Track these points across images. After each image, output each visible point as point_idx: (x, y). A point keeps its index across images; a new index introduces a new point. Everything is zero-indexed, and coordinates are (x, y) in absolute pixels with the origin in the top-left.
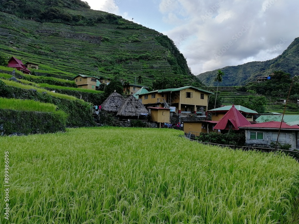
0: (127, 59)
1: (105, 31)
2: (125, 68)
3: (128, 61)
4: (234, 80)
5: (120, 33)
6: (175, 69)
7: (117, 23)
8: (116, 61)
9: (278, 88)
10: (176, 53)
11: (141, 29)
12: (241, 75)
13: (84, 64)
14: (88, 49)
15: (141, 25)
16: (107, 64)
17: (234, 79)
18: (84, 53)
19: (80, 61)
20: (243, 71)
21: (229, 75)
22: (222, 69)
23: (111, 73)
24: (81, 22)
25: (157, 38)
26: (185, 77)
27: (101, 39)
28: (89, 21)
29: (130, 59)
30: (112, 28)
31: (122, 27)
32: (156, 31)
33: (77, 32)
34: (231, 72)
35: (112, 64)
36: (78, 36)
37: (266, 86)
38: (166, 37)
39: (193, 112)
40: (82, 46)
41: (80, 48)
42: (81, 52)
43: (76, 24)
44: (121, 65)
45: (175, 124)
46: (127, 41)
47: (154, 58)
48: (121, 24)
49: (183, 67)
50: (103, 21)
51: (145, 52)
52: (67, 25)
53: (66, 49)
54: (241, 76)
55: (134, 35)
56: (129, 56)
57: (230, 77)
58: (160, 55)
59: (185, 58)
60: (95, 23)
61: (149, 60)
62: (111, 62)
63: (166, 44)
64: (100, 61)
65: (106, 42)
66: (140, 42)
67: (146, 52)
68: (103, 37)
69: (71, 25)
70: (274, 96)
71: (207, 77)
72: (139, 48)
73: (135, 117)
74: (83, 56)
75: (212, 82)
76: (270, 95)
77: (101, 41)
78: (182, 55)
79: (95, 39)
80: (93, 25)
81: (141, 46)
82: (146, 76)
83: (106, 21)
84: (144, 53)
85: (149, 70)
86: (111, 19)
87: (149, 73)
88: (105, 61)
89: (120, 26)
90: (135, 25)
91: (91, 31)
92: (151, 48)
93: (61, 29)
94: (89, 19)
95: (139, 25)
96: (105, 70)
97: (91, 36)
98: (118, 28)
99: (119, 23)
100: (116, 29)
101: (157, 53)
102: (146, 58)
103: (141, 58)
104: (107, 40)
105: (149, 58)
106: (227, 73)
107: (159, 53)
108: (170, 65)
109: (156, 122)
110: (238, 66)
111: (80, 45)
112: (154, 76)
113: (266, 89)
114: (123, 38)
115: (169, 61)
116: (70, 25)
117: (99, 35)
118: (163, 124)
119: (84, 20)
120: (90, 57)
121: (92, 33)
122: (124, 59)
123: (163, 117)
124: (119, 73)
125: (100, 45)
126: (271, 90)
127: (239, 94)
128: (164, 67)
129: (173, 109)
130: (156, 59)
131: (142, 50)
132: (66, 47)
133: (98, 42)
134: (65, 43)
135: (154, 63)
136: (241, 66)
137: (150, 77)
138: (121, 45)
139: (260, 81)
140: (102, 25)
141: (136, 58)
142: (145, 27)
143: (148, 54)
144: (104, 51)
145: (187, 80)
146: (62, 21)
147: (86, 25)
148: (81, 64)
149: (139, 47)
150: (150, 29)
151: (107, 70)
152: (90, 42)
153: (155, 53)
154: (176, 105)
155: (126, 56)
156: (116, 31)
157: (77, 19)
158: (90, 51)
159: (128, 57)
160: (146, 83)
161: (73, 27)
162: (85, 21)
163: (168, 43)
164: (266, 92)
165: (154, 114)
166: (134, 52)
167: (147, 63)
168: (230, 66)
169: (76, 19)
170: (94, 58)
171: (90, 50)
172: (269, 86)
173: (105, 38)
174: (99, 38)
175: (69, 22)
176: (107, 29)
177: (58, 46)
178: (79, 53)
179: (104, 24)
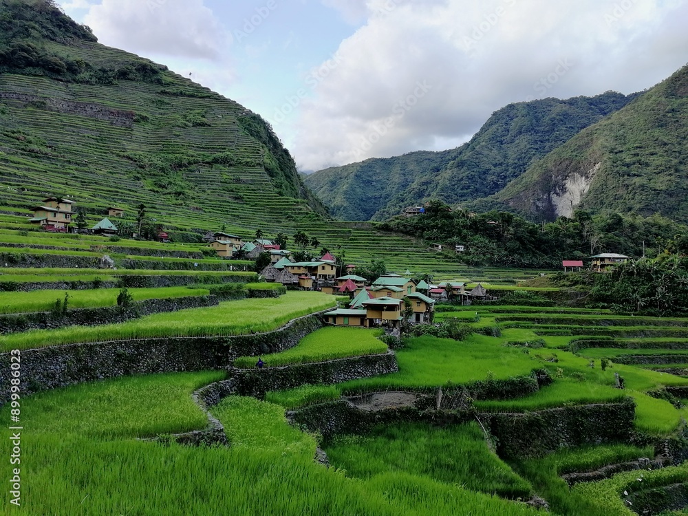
0: (190, 163)
1: (137, 96)
2: (190, 181)
3: (193, 167)
4: (383, 188)
5: (168, 104)
6: (279, 186)
7: (159, 82)
8: (171, 165)
9: (433, 227)
10: (275, 148)
11: (209, 97)
12: (396, 178)
13: (115, 173)
14: (112, 138)
15: (208, 89)
16: (155, 173)
17: (384, 186)
18: (104, 146)
19: (106, 168)
20: (401, 170)
21: (374, 178)
22: (361, 164)
23: (170, 193)
24: (85, 75)
25: (241, 120)
26: (297, 202)
27: (134, 118)
28: (101, 73)
29: (196, 162)
30: (150, 93)
31: (171, 91)
32: (238, 105)
33: (80, 99)
34: (378, 171)
35: (164, 172)
36: (85, 107)
37: (417, 223)
38: (256, 119)
39: (326, 279)
40: (98, 131)
41: (95, 137)
42: (99, 145)
43: (74, 80)
44: (180, 173)
45: (316, 287)
46: (185, 125)
47: (240, 163)
48: (168, 84)
49: (290, 175)
50: (131, 76)
51: (223, 149)
52: (56, 82)
53: (68, 138)
54: (397, 181)
55: (197, 111)
56: (193, 156)
57: (377, 181)
58: (251, 158)
59: (292, 157)
60: (114, 78)
61: (231, 165)
62: (163, 169)
63: (258, 132)
64: (141, 167)
65: (143, 122)
66: (209, 126)
67: (225, 149)
68: (138, 113)
69: (65, 81)
70: (426, 239)
71: (331, 178)
72: (209, 139)
73: (290, 284)
74: (104, 153)
75: (341, 190)
76: (421, 236)
77: (134, 121)
78: (286, 152)
79: (120, 115)
80: (110, 83)
81: (213, 136)
82: (230, 197)
83: (136, 76)
84: (220, 152)
85: (233, 186)
86: (146, 72)
87: (233, 191)
88: (150, 165)
89: (168, 90)
90: (197, 88)
91: (108, 97)
92: (233, 142)
93: (47, 92)
94: (100, 70)
95: (204, 88)
96: (156, 184)
97: (112, 110)
98: (164, 93)
99: (163, 82)
100: (159, 95)
101: (244, 152)
102: (225, 161)
103: (216, 161)
104: (145, 119)
105: (232, 162)
106: (370, 173)
107: (248, 152)
108: (270, 178)
109: (303, 287)
110: (392, 158)
111: (93, 130)
112: (244, 198)
113: (416, 227)
114: (177, 116)
115: (267, 169)
116: (61, 81)
117: (128, 108)
118: (308, 288)
119: (90, 71)
120: (118, 155)
121: (112, 103)
122: (184, 162)
123: (308, 284)
124: (183, 194)
125: (132, 130)
126: (423, 229)
127: (379, 234)
128: (260, 181)
129: (314, 278)
130: (244, 165)
131: (215, 145)
132: (69, 135)
133: (128, 123)
134: (64, 125)
135: (241, 172)
136: (398, 158)
137: (236, 198)
138: (174, 132)
139: (410, 215)
140: (130, 83)
141: (207, 160)
142: (217, 94)
143: (229, 153)
144: (143, 143)
145: (300, 207)
146: (44, 72)
147: (96, 82)
148: (110, 172)
149: (210, 136)
150: (226, 99)
151: (161, 186)
152: (112, 124)
153: (242, 152)
154: (316, 275)
155: (188, 156)
156: (159, 99)
157: (76, 70)
158: (115, 142)
159: (191, 159)
160: (233, 212)
161: (70, 85)
162: (92, 73)
163: (262, 129)
164: (416, 232)
165: (302, 281)
166: (200, 148)
167: (228, 172)
168: (376, 159)
169: (73, 68)
170: (128, 158)
171: (116, 140)
172: (421, 223)
173: (140, 115)
174: (129, 115)
175: (60, 75)
176: (140, 94)
177: (52, 132)
178: (97, 148)
179: (134, 84)
